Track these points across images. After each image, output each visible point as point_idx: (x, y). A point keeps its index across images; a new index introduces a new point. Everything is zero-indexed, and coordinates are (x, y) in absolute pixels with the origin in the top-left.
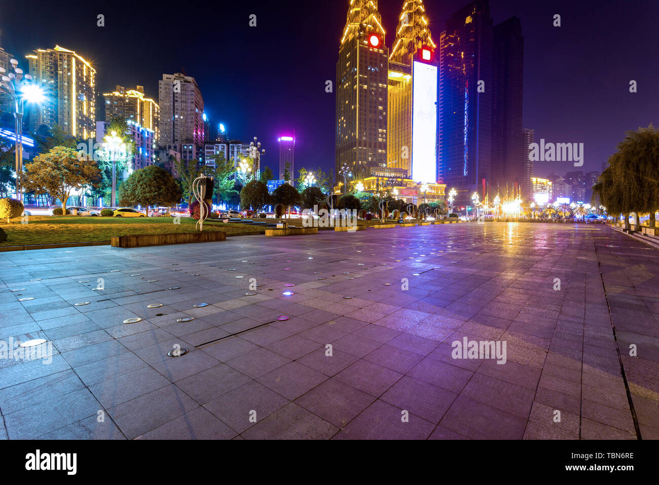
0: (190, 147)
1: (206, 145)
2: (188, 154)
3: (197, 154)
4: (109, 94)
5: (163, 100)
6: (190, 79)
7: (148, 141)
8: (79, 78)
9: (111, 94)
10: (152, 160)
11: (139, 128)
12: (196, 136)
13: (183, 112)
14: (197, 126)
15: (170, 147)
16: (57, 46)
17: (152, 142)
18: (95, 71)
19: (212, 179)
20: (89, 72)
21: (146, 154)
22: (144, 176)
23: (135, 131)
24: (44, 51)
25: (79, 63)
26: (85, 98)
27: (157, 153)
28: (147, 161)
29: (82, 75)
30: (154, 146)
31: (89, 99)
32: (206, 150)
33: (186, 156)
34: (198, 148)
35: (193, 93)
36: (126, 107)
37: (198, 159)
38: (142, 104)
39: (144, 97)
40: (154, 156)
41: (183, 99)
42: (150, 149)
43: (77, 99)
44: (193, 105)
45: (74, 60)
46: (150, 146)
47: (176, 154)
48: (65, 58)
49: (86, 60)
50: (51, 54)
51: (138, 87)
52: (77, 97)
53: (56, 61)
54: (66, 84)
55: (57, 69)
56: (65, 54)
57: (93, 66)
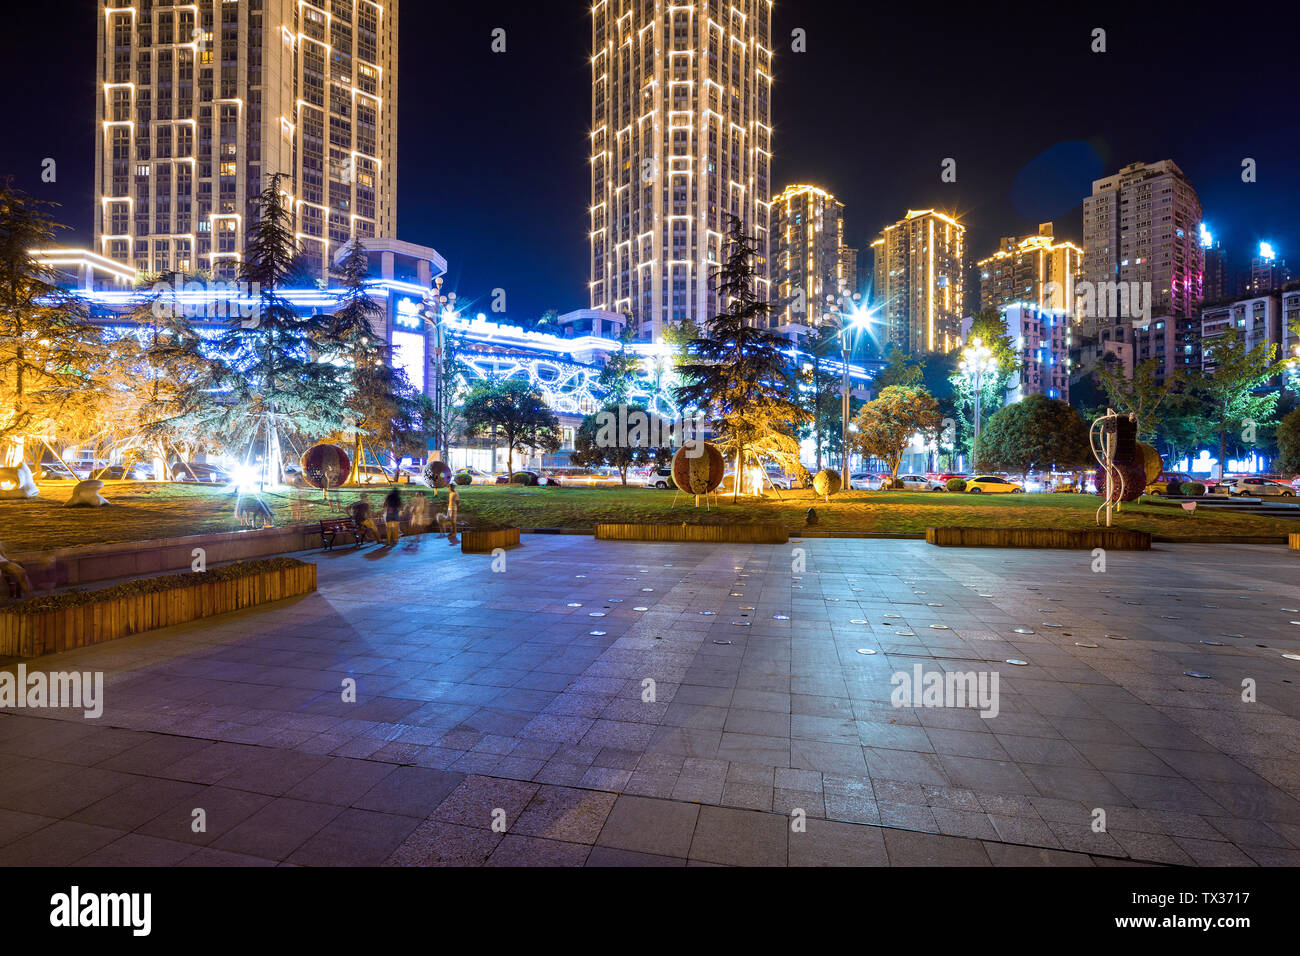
0: (1159, 326)
1: (1205, 312)
2: (1153, 344)
3: (1178, 337)
4: (986, 261)
5: (1093, 237)
6: (1160, 166)
7: (1055, 333)
8: (939, 251)
9: (991, 259)
10: (1064, 371)
11: (1036, 313)
12: (1179, 295)
13: (1142, 247)
14: (1181, 269)
15: (1106, 336)
16: (910, 211)
17: (1063, 334)
18: (962, 227)
19: (1131, 418)
20: (954, 234)
21: (1052, 361)
22: (1016, 416)
23: (1028, 320)
24: (893, 227)
25: (939, 225)
26: (947, 282)
27: (1074, 353)
28: (1052, 375)
29: (944, 243)
30: (1069, 342)
31: (954, 282)
32: (1204, 325)
33: (1148, 348)
34: (1181, 322)
35: (1169, 196)
36: (1018, 274)
37: (1182, 349)
38: (1049, 258)
39: (1053, 243)
40: (1069, 362)
41: (1143, 219)
42: (1059, 350)
43: (936, 287)
44: (1170, 224)
45: (931, 223)
46: (1059, 343)
47: (1120, 349)
48: (920, 225)
49: (950, 215)
50: (901, 228)
51: (1042, 227)
52: (935, 284)
53: (907, 236)
54: (920, 268)
55: (908, 249)
56: (921, 220)
57: (960, 221)
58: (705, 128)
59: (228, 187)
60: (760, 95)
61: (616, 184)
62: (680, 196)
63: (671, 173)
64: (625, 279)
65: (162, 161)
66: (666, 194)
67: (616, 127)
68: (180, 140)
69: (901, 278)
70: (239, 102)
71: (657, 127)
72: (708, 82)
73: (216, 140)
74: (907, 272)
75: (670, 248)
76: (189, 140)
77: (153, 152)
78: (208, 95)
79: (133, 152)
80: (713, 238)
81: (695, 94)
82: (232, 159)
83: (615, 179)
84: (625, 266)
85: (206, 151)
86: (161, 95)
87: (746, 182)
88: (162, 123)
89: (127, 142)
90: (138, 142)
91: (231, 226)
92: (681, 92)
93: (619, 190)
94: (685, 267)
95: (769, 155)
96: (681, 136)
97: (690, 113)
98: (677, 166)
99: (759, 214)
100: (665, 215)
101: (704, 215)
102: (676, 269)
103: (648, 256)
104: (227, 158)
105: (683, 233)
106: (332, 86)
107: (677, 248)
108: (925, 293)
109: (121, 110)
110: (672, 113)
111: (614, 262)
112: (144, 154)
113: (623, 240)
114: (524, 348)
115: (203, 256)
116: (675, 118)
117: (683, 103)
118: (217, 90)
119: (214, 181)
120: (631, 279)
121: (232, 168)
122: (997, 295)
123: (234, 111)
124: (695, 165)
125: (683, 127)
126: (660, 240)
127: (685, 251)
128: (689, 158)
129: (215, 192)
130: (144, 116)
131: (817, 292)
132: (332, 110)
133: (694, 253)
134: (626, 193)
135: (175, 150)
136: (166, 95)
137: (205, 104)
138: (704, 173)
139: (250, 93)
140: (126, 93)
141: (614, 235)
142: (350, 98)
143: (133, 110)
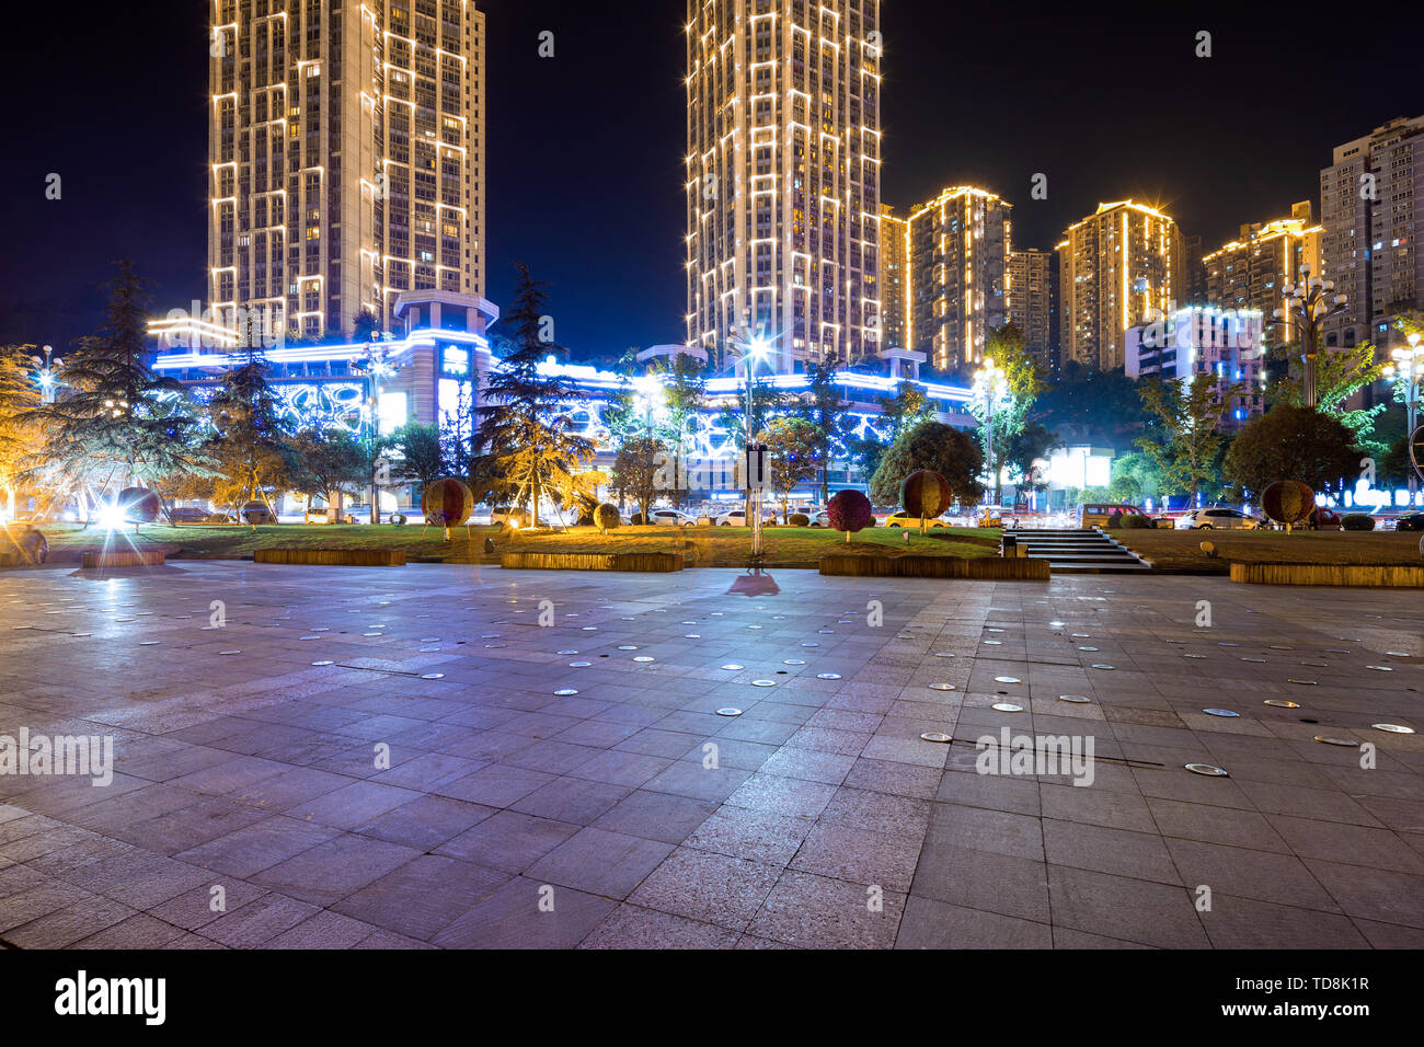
4: (1213, 255)
5: (1334, 217)
8: (1136, 249)
9: (1220, 253)
10: (1256, 387)
16: (1101, 204)
18: (1169, 218)
20: (1157, 227)
21: (1239, 375)
24: (1079, 225)
25: (1136, 218)
26: (1147, 285)
29: (1142, 239)
30: (1262, 350)
31: (1156, 284)
36: (1256, 268)
38: (1297, 244)
39: (1304, 227)
40: (1263, 377)
43: (1132, 292)
45: (1125, 217)
48: (1111, 220)
49: (1152, 204)
50: (1089, 226)
51: (1295, 207)
52: (1131, 288)
53: (1096, 234)
54: (1112, 270)
55: (1097, 250)
56: (1112, 214)
57: (1166, 211)
58: (789, 142)
59: (313, 250)
60: (865, 97)
61: (702, 211)
62: (763, 218)
63: (754, 194)
64: (712, 310)
65: (259, 231)
66: (749, 217)
67: (702, 151)
68: (274, 210)
69: (1089, 283)
70: (321, 170)
71: (737, 147)
72: (792, 92)
73: (302, 208)
74: (1096, 277)
75: (754, 275)
76: (281, 209)
77: (252, 224)
78: (296, 166)
79: (237, 225)
80: (800, 260)
81: (779, 107)
82: (316, 223)
83: (702, 205)
84: (712, 298)
85: (295, 217)
86: (257, 171)
87: (842, 196)
88: (259, 195)
89: (231, 216)
90: (240, 215)
91: (316, 286)
92: (764, 107)
93: (705, 217)
94: (769, 294)
95: (878, 162)
96: (765, 153)
97: (774, 128)
98: (760, 186)
99: (866, 228)
100: (748, 239)
101: (789, 236)
102: (760, 297)
103: (731, 285)
104: (312, 223)
105: (767, 257)
106: (417, 143)
107: (761, 274)
108: (1118, 300)
109: (227, 190)
110: (754, 130)
111: (702, 293)
112: (245, 226)
113: (710, 269)
114: (593, 389)
115: (293, 317)
116: (758, 135)
117: (767, 118)
118: (303, 161)
119: (301, 245)
120: (716, 309)
121: (316, 231)
122: (1228, 295)
123: (317, 178)
124: (780, 182)
125: (769, 144)
126: (743, 267)
127: (769, 277)
128: (773, 176)
129: (302, 256)
130: (245, 191)
131: (977, 308)
132: (417, 165)
133: (780, 278)
134: (711, 219)
135: (269, 221)
136: (261, 169)
137: (293, 174)
138: (789, 190)
139: (330, 158)
140: (230, 171)
141: (702, 264)
142: (435, 152)
143: (237, 188)
